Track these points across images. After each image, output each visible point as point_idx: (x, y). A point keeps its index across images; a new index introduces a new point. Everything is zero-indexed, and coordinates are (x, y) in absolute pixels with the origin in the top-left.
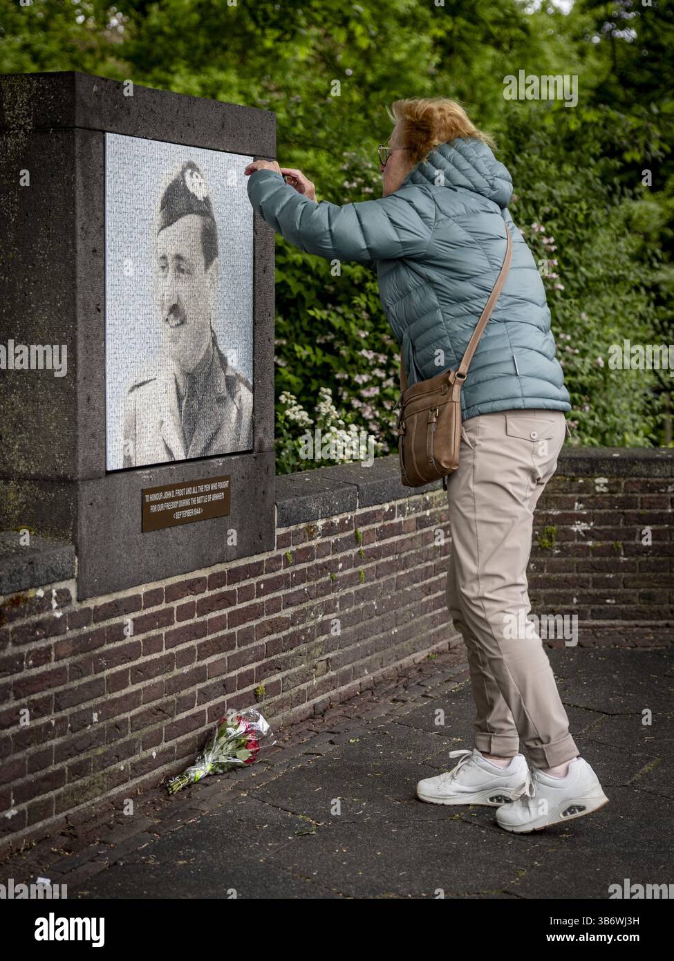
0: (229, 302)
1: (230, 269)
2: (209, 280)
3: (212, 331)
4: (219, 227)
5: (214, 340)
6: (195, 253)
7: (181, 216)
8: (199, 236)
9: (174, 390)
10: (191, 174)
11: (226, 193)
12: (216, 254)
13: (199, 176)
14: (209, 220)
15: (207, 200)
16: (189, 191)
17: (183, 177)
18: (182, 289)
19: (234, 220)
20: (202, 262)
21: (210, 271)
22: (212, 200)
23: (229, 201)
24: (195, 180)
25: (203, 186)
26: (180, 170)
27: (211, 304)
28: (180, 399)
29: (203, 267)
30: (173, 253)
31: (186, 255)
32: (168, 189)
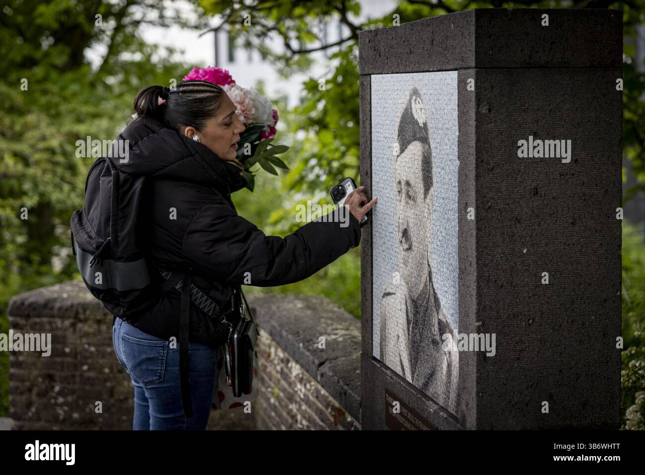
0: (440, 238)
1: (441, 201)
2: (426, 211)
3: (429, 265)
4: (434, 154)
5: (430, 273)
6: (417, 181)
7: (409, 143)
8: (420, 163)
9: (405, 311)
10: (415, 100)
11: (438, 116)
12: (431, 183)
13: (421, 103)
14: (427, 147)
15: (425, 124)
16: (414, 118)
17: (411, 105)
18: (410, 214)
19: (444, 147)
20: (422, 191)
21: (427, 201)
22: (429, 126)
23: (440, 126)
24: (418, 106)
25: (423, 111)
26: (408, 97)
27: (428, 235)
28: (408, 323)
29: (423, 196)
30: (405, 178)
31: (412, 183)
32: (402, 117)
